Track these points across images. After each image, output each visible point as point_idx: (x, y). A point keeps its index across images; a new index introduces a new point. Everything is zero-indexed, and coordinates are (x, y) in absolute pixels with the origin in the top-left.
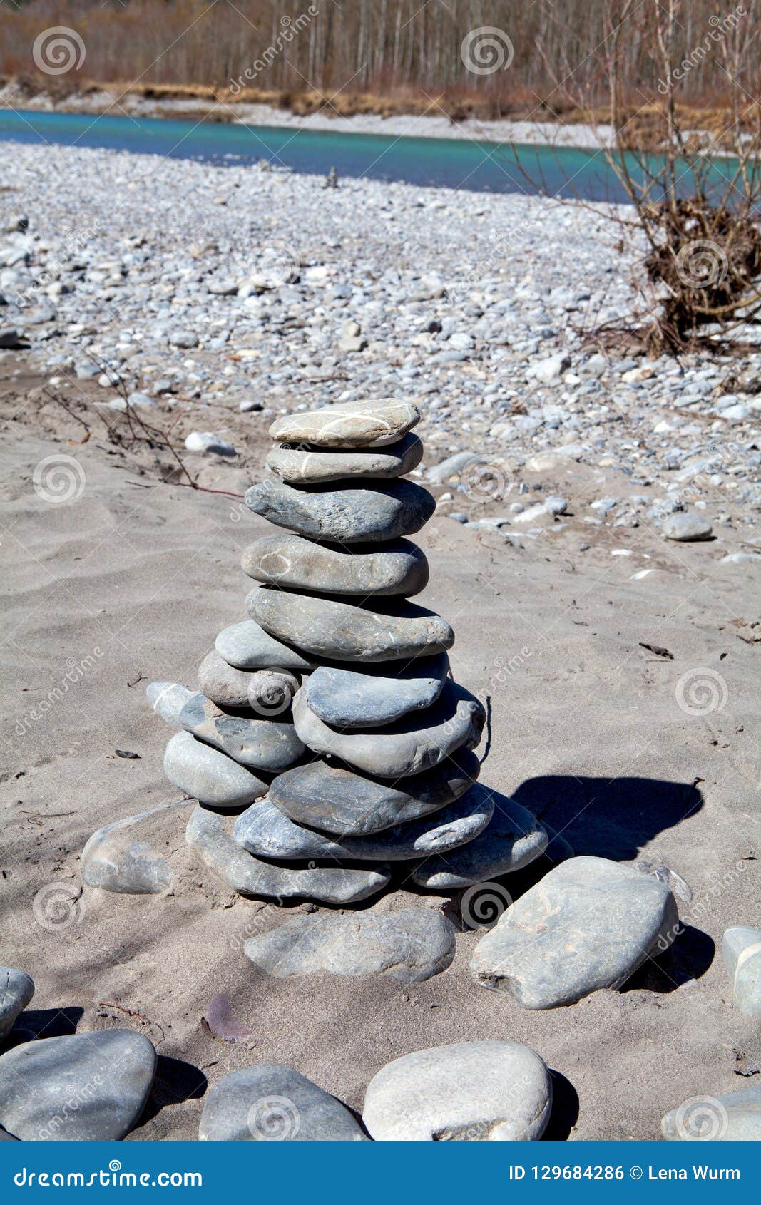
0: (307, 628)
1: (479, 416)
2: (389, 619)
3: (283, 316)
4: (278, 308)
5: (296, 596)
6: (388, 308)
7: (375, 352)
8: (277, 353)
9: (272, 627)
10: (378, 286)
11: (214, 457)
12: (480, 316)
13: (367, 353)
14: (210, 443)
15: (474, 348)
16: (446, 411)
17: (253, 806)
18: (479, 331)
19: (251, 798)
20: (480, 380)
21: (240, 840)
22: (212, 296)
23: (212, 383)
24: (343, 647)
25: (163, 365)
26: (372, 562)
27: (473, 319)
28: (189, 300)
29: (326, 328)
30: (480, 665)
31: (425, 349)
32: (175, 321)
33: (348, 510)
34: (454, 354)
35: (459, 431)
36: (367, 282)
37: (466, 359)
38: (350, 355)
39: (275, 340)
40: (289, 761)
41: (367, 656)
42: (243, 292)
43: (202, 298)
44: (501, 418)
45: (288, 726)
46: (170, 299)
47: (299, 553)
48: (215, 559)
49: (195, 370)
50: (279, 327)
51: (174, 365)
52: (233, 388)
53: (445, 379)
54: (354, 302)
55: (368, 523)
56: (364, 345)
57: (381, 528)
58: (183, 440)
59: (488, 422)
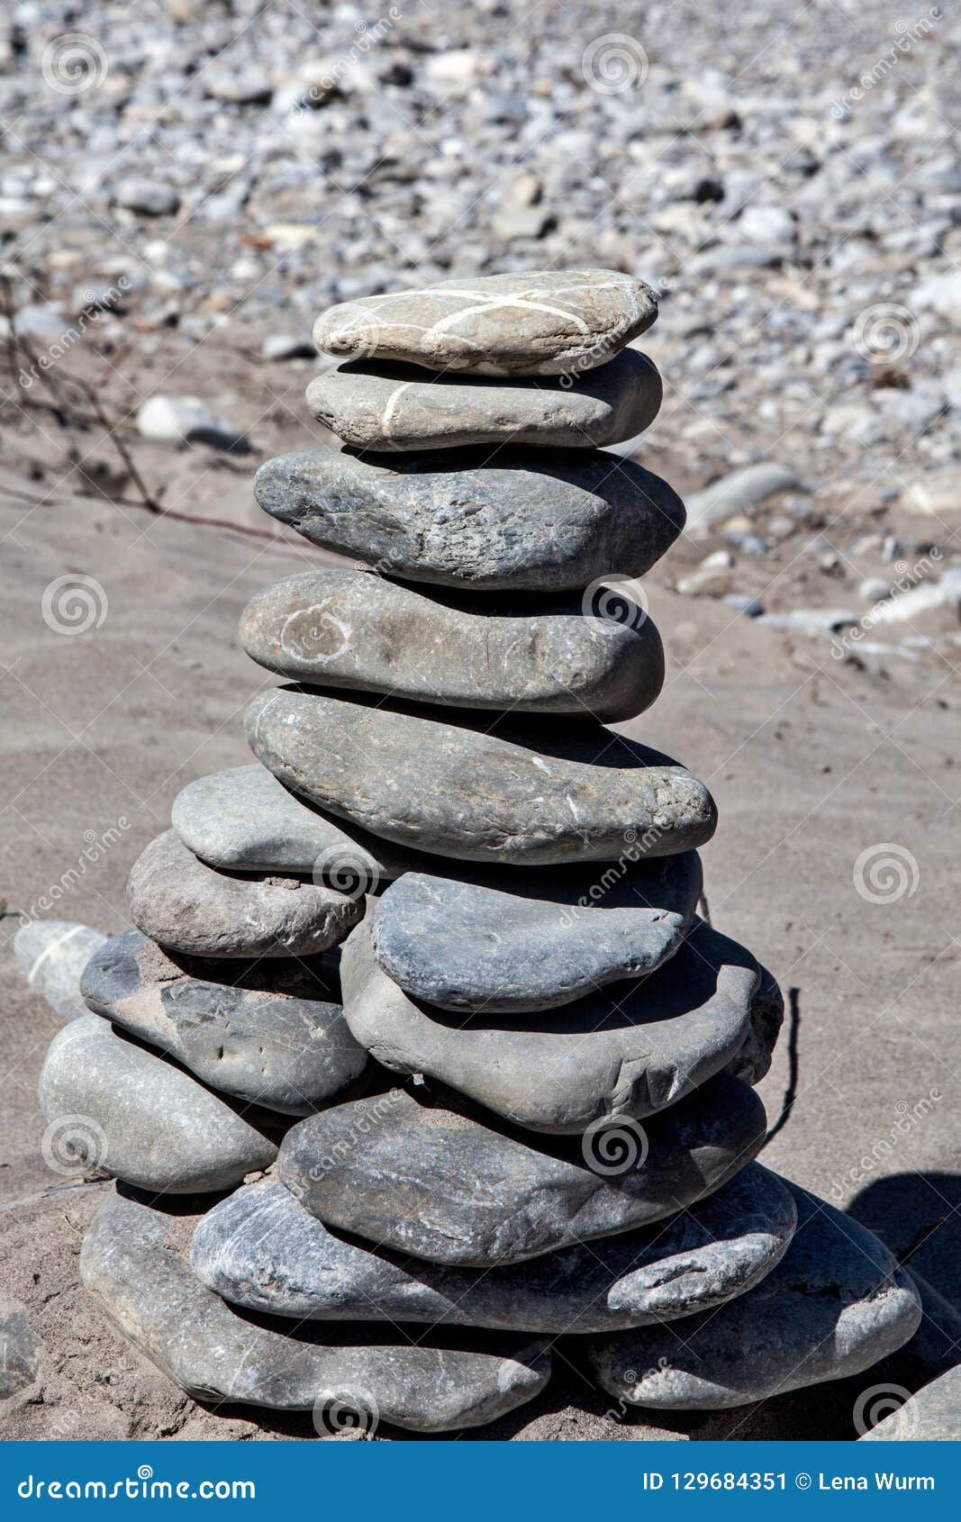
0: (380, 782)
1: (800, 390)
2: (568, 769)
3: (370, 157)
4: (360, 138)
5: (360, 708)
6: (606, 149)
7: (573, 242)
8: (353, 236)
9: (302, 779)
10: (585, 101)
11: (202, 452)
12: (811, 170)
13: (554, 244)
14: (194, 422)
15: (795, 238)
16: (725, 375)
17: (239, 1193)
18: (808, 205)
19: (234, 1175)
20: (805, 312)
21: (206, 1271)
22: (212, 107)
23: (206, 297)
24: (462, 826)
25: (97, 251)
26: (536, 635)
27: (794, 179)
28: (163, 112)
29: (467, 186)
30: (778, 919)
31: (684, 239)
32: (128, 155)
33: (486, 514)
34: (750, 253)
35: (753, 421)
36: (562, 91)
37: (776, 264)
38: (517, 247)
39: (350, 206)
40: (326, 1087)
41: (515, 850)
42: (286, 99)
43: (191, 110)
44: (849, 396)
45: (329, 1007)
46: (120, 108)
47: (371, 609)
48: (190, 662)
49: (169, 264)
50: (362, 180)
51: (122, 252)
52: (252, 308)
53: (725, 305)
54: (531, 131)
55: (529, 545)
56: (549, 226)
57: (558, 558)
58: (133, 415)
59: (820, 401)
